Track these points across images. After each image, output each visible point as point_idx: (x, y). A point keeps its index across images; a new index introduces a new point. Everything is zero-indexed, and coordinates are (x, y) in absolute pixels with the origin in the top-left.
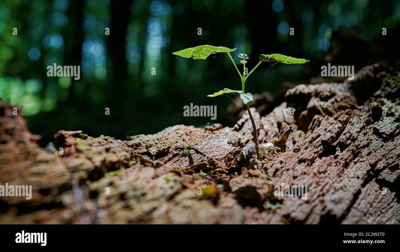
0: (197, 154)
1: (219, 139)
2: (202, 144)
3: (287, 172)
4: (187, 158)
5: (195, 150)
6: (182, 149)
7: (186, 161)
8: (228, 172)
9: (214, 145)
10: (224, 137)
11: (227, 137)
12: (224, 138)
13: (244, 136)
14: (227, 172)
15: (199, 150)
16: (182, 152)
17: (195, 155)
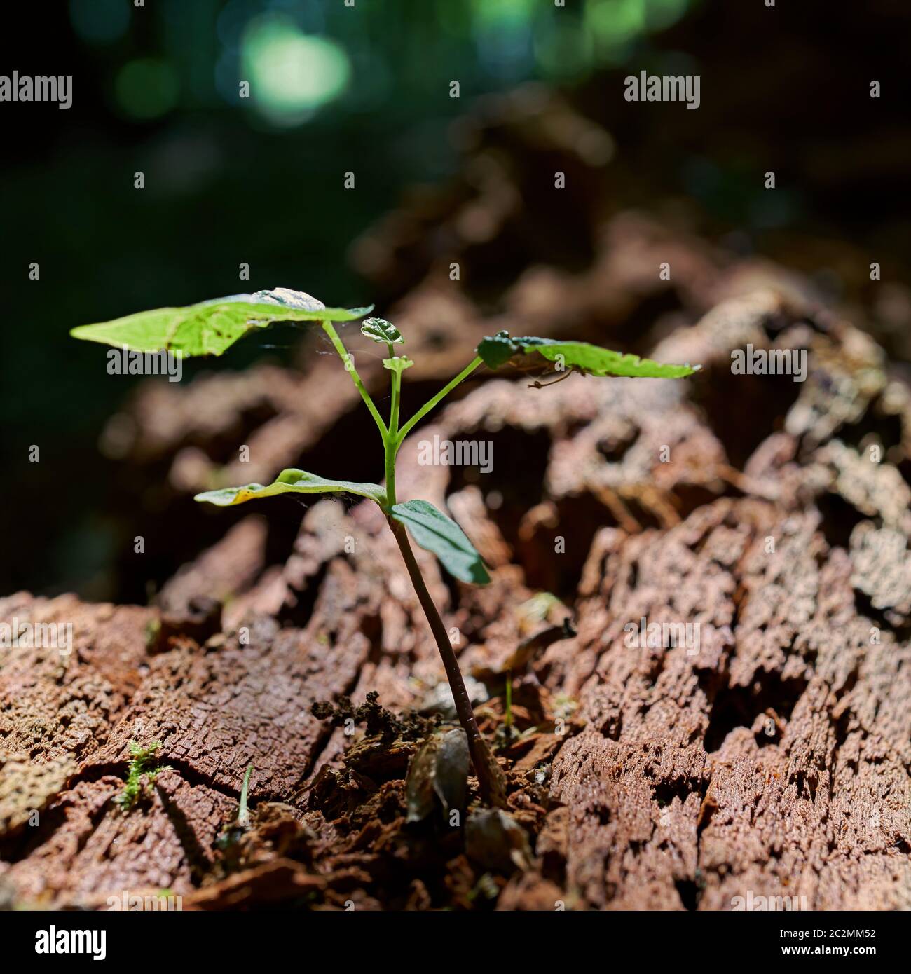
0: (192, 786)
1: (248, 680)
2: (195, 726)
3: (638, 857)
4: (160, 821)
5: (175, 764)
6: (120, 770)
7: (160, 837)
8: (371, 875)
9: (240, 722)
10: (263, 669)
11: (274, 664)
12: (266, 673)
13: (339, 649)
14: (365, 877)
15: (192, 762)
16: (126, 788)
17: (184, 790)
